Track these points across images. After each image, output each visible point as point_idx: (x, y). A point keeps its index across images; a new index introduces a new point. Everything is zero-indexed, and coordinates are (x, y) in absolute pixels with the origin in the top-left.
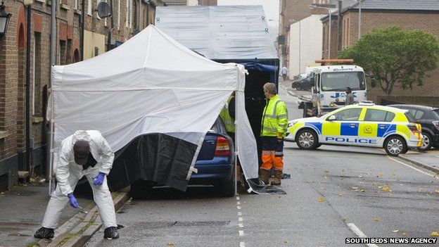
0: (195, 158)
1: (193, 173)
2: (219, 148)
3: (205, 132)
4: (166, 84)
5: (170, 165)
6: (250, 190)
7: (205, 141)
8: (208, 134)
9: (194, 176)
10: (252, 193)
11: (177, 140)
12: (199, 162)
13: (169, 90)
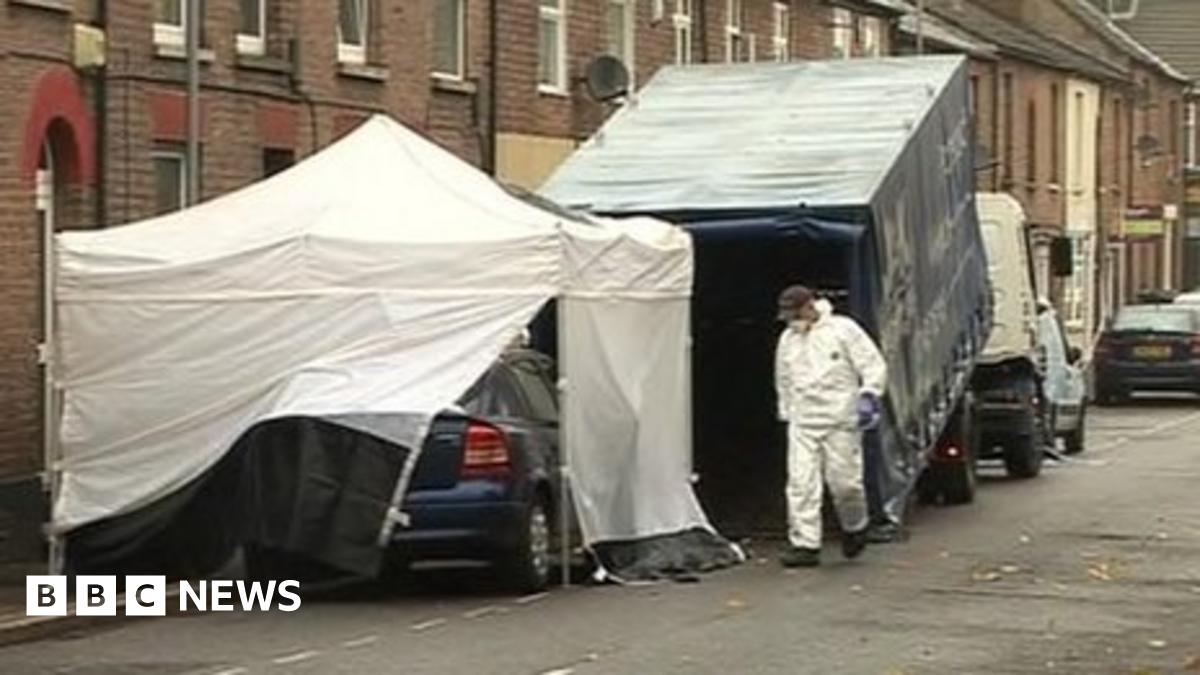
0: (403, 484)
1: (398, 527)
2: (472, 457)
3: (432, 411)
4: (364, 280)
5: (336, 502)
6: (601, 574)
7: (430, 437)
8: (441, 417)
9: (400, 536)
10: (607, 582)
11: (356, 434)
12: (415, 496)
13: (372, 295)
